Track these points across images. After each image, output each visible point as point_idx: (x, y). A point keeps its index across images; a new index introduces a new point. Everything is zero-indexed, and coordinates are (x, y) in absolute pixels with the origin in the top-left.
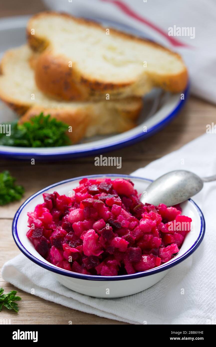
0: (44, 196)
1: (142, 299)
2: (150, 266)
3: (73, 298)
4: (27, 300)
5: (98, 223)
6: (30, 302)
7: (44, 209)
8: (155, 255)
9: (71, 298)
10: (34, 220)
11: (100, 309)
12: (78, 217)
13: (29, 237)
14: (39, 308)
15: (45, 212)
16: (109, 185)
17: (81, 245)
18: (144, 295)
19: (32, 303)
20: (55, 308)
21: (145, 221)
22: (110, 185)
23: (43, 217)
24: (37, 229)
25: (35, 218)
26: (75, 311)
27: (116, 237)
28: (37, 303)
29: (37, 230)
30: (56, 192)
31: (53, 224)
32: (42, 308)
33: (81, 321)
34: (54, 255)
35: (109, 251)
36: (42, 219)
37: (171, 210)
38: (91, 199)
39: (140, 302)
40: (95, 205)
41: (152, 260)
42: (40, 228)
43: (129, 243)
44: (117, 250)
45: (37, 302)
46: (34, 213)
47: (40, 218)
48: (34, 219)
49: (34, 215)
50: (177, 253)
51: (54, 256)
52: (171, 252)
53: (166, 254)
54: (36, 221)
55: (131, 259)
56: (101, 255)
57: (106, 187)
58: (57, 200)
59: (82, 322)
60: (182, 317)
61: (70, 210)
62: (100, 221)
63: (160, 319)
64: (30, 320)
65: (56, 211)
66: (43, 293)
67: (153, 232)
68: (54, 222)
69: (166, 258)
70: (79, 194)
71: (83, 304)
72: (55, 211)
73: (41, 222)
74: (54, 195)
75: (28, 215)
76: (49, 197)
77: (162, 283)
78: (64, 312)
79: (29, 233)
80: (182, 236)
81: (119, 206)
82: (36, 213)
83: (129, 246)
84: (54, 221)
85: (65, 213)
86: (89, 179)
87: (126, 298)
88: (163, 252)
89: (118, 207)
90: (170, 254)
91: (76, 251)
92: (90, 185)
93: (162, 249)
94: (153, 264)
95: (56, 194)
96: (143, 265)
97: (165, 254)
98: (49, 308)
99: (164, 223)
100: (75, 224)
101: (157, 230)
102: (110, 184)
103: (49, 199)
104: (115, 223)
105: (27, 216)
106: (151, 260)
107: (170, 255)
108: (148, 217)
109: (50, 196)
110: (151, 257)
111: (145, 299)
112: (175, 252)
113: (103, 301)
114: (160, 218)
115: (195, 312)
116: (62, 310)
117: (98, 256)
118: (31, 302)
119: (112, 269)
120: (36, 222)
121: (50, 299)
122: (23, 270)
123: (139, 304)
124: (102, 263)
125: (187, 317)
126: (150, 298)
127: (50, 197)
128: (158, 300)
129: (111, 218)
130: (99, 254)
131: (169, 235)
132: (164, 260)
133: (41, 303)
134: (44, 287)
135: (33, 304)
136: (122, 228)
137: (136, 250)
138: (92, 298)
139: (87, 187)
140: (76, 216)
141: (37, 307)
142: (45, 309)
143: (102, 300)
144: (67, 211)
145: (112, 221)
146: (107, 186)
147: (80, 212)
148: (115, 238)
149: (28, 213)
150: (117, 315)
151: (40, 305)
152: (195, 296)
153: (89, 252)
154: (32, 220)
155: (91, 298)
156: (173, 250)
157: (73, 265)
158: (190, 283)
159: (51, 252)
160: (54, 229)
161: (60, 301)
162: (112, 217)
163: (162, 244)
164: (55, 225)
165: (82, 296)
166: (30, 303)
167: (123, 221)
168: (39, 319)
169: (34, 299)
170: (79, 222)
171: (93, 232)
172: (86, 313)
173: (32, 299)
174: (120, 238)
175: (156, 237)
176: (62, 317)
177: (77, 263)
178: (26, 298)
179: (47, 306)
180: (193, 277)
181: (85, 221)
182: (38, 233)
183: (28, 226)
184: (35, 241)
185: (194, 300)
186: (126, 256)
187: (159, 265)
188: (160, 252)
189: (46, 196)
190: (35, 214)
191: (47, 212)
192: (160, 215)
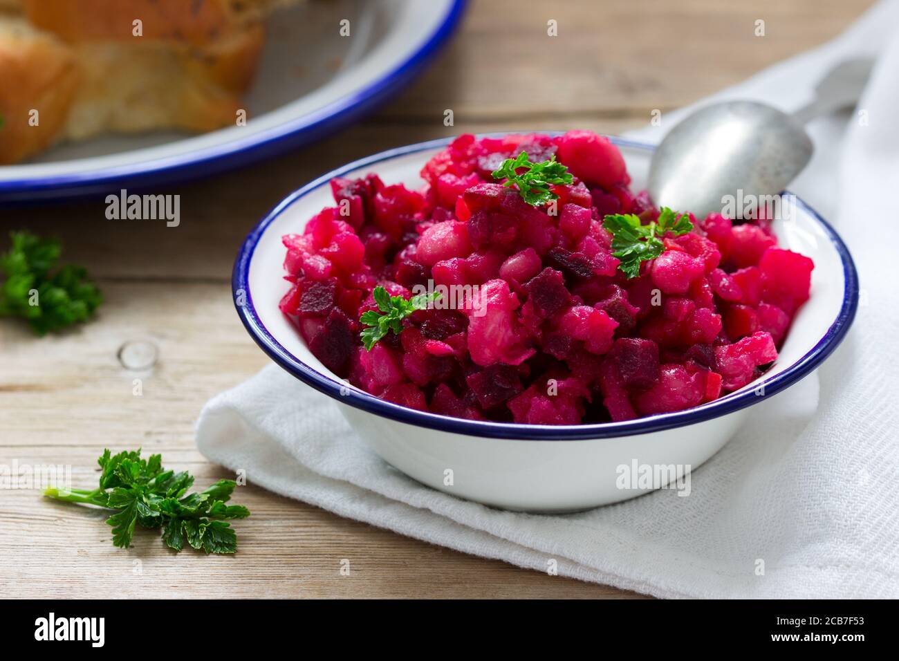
0: (336, 188)
1: (655, 516)
2: (685, 401)
3: (431, 508)
4: (279, 519)
5: (516, 262)
6: (291, 524)
7: (337, 224)
8: (701, 364)
9: (426, 511)
10: (306, 258)
11: (523, 544)
12: (450, 243)
13: (289, 314)
14: (321, 542)
15: (341, 232)
16: (546, 149)
17: (462, 333)
18: (661, 503)
19: (296, 527)
20: (374, 542)
21: (670, 256)
22: (550, 149)
23: (335, 248)
24: (315, 286)
25: (307, 251)
26: (440, 552)
27: (575, 305)
28: (311, 526)
29: (316, 288)
30: (373, 175)
31: (365, 272)
32: (329, 542)
33: (459, 580)
34: (374, 365)
35: (552, 351)
36: (333, 252)
37: (745, 235)
38: (492, 184)
39: (649, 523)
40: (507, 203)
41: (693, 378)
42: (325, 283)
43: (618, 323)
44: (579, 346)
45: (311, 522)
46: (303, 237)
47: (325, 250)
48: (306, 254)
49: (304, 244)
50: (772, 362)
51: (372, 367)
52: (752, 357)
53: (739, 363)
54: (311, 259)
55: (624, 373)
56: (526, 361)
57: (537, 155)
58: (378, 201)
59: (462, 583)
60: (792, 566)
61: (421, 228)
62: (525, 254)
63: (718, 573)
64: (294, 577)
65: (374, 233)
66: (331, 495)
67: (694, 293)
68: (369, 268)
69: (738, 375)
70: (450, 178)
71: (465, 528)
72: (370, 233)
73: (330, 265)
74: (368, 183)
75: (284, 242)
76: (352, 190)
77: (719, 465)
78: (401, 553)
79: (289, 298)
80: (783, 313)
81: (584, 209)
82: (310, 236)
83: (619, 333)
84: (368, 264)
85: (405, 239)
86: (479, 137)
87: (603, 511)
88: (726, 357)
89: (581, 212)
90: (750, 365)
91: (445, 349)
92: (486, 155)
93: (724, 349)
94: (696, 392)
95: (375, 182)
96: (665, 397)
97: (734, 364)
98: (353, 540)
99: (728, 272)
100: (443, 264)
101: (707, 286)
102: (551, 146)
103: (353, 194)
104: (570, 260)
105: (283, 245)
106: (690, 380)
107: (752, 368)
108: (678, 246)
109: (356, 184)
110: (691, 373)
111: (665, 515)
112: (765, 358)
113: (529, 518)
114: (716, 252)
115: (832, 549)
116: (394, 548)
117: (518, 364)
118: (294, 524)
119: (564, 406)
120: (312, 264)
121: (357, 513)
122: (268, 423)
123: (646, 529)
124: (531, 388)
125: (808, 566)
126: (682, 513)
127: (357, 187)
128: (707, 518)
129: (559, 247)
130: (523, 359)
131: (743, 307)
132: (731, 383)
133: (326, 527)
134: (338, 477)
135: (302, 529)
136: (595, 277)
137: (643, 345)
138: (493, 510)
139: (472, 162)
140: (443, 240)
141: (314, 537)
142: (339, 545)
143: (524, 516)
144: (412, 235)
145: (563, 256)
146: (540, 151)
147: (456, 230)
148: (574, 309)
149: (283, 238)
150: (576, 560)
151: (323, 532)
152: (831, 498)
153: (487, 352)
154: (297, 257)
155: (488, 509)
156: (760, 353)
157: (435, 395)
158: (816, 458)
159: (362, 356)
160: (369, 290)
161: (391, 518)
162: (561, 242)
163: (720, 336)
164: (371, 277)
165: (461, 502)
166: (291, 527)
167: (600, 254)
168: (323, 573)
169: (304, 515)
170: (455, 259)
171: (501, 286)
172: (474, 555)
173: (298, 515)
174: (588, 309)
175: (706, 309)
176: (396, 569)
177: (447, 388)
178: (277, 513)
179: (347, 534)
180: (827, 439)
181: (473, 255)
182: (318, 296)
183: (285, 278)
184: (310, 326)
185: (829, 511)
186: (610, 367)
187: (716, 396)
188: (719, 357)
189: (342, 185)
190: (307, 241)
191: (348, 232)
192: (715, 244)
